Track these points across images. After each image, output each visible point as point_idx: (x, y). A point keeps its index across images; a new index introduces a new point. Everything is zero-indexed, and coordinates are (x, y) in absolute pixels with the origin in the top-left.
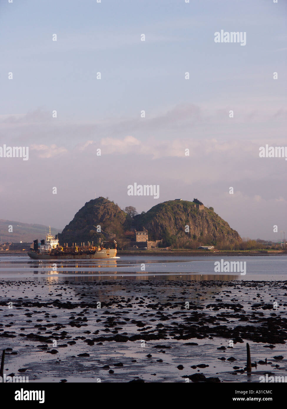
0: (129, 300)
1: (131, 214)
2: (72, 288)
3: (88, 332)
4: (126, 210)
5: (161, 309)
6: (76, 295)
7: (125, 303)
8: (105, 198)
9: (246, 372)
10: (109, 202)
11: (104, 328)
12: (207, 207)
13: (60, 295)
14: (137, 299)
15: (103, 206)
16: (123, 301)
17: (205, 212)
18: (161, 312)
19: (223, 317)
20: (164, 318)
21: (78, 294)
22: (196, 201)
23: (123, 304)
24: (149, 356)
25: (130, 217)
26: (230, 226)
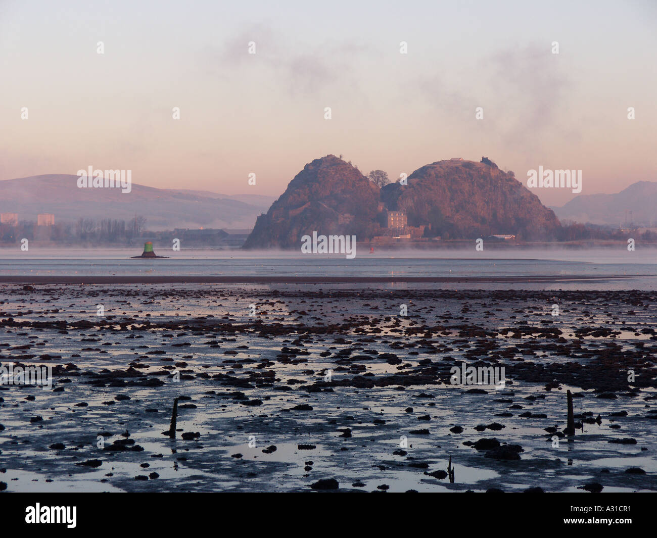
0: (376, 321)
1: (379, 183)
2: (283, 303)
3: (310, 372)
4: (370, 176)
5: (428, 335)
6: (290, 314)
7: (369, 326)
8: (338, 156)
9: (566, 436)
10: (344, 163)
11: (336, 366)
12: (504, 171)
13: (265, 313)
14: (388, 319)
15: (333, 169)
16: (367, 323)
17: (501, 179)
18: (428, 340)
19: (530, 348)
20: (434, 351)
21: (293, 312)
22: (485, 160)
23: (367, 328)
24: (410, 410)
25: (378, 187)
26: (542, 202)
